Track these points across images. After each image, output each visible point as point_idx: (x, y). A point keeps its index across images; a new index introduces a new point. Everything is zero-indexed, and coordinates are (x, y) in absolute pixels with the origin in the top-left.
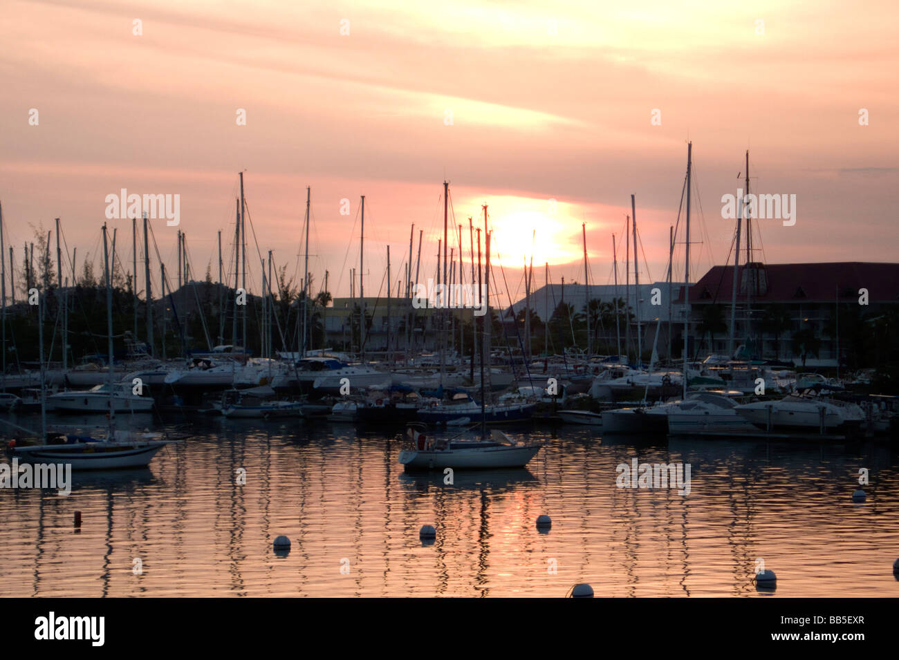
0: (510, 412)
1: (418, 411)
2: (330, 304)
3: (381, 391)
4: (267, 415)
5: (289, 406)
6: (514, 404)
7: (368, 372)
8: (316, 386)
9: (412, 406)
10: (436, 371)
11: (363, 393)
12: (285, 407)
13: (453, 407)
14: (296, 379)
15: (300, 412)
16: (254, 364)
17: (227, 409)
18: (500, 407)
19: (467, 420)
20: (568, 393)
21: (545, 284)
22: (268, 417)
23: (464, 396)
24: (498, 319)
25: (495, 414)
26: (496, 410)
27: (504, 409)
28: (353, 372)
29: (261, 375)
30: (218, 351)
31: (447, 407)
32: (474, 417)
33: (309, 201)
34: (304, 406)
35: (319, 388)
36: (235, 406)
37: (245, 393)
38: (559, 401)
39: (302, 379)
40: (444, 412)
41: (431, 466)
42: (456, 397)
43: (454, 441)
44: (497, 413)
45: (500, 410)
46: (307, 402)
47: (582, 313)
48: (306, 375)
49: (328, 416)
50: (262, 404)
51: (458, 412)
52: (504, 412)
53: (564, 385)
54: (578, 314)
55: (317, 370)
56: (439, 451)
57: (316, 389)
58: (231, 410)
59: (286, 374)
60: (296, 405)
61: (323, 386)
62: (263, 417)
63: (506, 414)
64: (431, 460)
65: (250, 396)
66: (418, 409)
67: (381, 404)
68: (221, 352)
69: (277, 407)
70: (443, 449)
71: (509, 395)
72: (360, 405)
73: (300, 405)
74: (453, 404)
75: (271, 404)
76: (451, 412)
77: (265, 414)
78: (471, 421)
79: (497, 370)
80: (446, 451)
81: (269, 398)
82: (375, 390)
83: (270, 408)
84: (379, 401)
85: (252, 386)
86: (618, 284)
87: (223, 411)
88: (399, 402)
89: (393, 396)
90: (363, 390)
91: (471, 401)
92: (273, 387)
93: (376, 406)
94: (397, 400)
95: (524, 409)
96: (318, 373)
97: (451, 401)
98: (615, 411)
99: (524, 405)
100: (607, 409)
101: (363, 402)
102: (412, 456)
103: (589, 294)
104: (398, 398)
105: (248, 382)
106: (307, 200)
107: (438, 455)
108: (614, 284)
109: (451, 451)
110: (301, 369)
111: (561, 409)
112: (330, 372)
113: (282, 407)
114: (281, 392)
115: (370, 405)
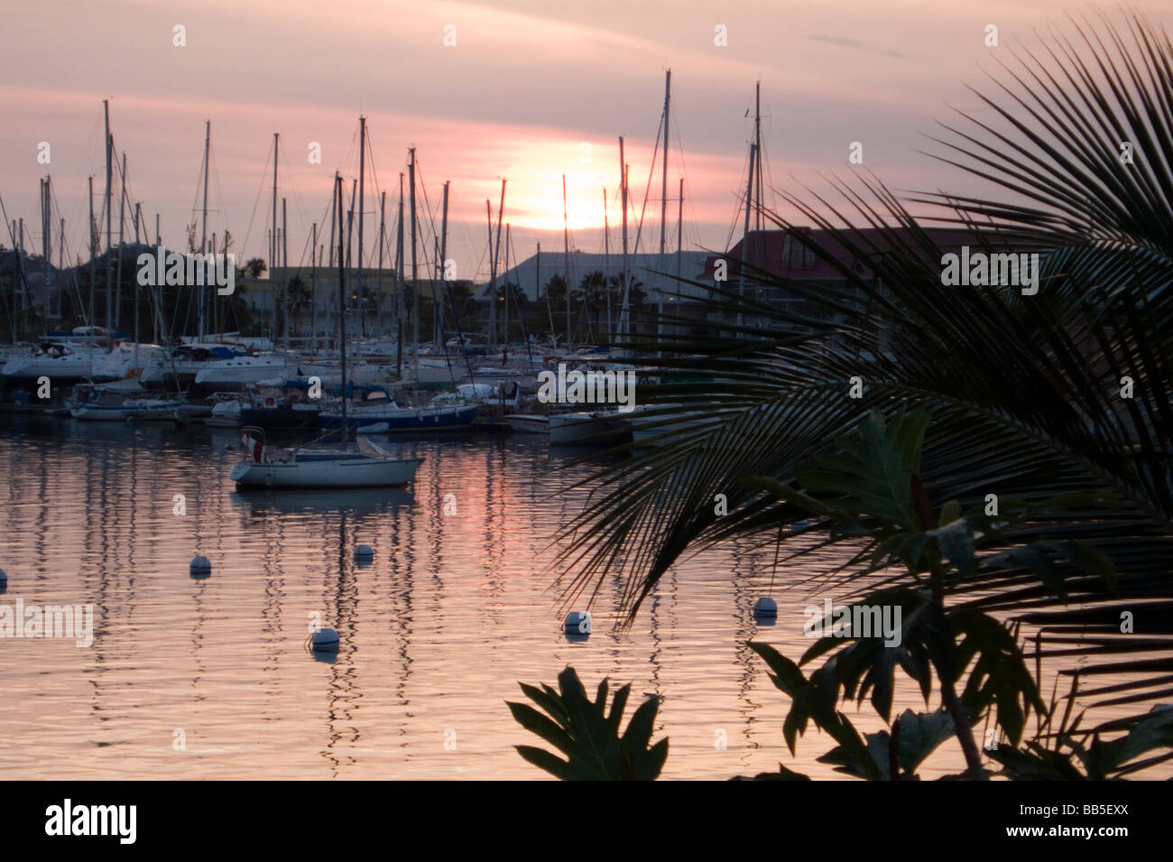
0: (441, 417)
1: (320, 414)
2: (265, 275)
3: (275, 387)
4: (131, 418)
5: (161, 407)
6: (447, 406)
7: (268, 362)
8: (198, 380)
9: (314, 407)
10: (365, 362)
11: (253, 390)
12: (156, 407)
13: (364, 409)
14: (171, 371)
15: (175, 413)
16: (123, 351)
17: (77, 409)
18: (429, 410)
19: (385, 426)
20: (522, 393)
21: (536, 252)
22: (131, 421)
23: (382, 395)
24: (473, 297)
25: (422, 419)
26: (423, 413)
27: (434, 412)
28: (248, 363)
29: (130, 364)
30: (78, 334)
31: (358, 408)
32: (393, 422)
33: (208, 140)
34: (183, 406)
35: (203, 383)
36: (88, 405)
37: (102, 389)
38: (508, 402)
39: (180, 371)
40: (354, 416)
41: (269, 483)
42: (373, 396)
43: (302, 452)
44: (424, 418)
45: (428, 414)
46: (185, 401)
47: (579, 290)
48: (186, 366)
49: (207, 420)
50: (125, 404)
51: (373, 416)
52: (432, 417)
53: (519, 383)
54: (575, 292)
55: (200, 360)
56: (281, 463)
57: (198, 385)
58: (83, 411)
59: (160, 365)
60: (171, 405)
61: (206, 381)
62: (126, 421)
63: (437, 419)
64: (269, 475)
65: (110, 393)
66: (321, 411)
67: (273, 403)
68: (83, 335)
69: (145, 408)
70: (285, 462)
71: (446, 395)
72: (247, 406)
73: (176, 405)
74: (367, 405)
75: (138, 402)
76: (364, 416)
77: (128, 416)
78: (390, 427)
79: (441, 362)
80: (288, 464)
81: (134, 395)
82: (267, 387)
83: (137, 408)
84: (270, 401)
85: (116, 379)
86: (610, 253)
87: (73, 412)
88: (296, 403)
89: (289, 394)
90: (252, 386)
91: (390, 401)
92: (143, 381)
93: (265, 406)
94: (294, 399)
95: (461, 413)
96: (201, 364)
97: (366, 401)
98: (567, 416)
99: (461, 407)
100: (557, 413)
101: (251, 402)
102: (245, 470)
103: (570, 265)
104: (296, 397)
105: (110, 374)
106: (205, 138)
107: (278, 468)
108: (605, 253)
109: (297, 463)
110: (181, 357)
111: (513, 413)
112: (218, 362)
113: (152, 407)
114: (152, 388)
115: (259, 405)
